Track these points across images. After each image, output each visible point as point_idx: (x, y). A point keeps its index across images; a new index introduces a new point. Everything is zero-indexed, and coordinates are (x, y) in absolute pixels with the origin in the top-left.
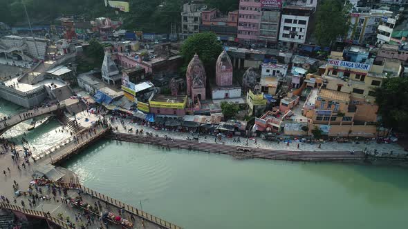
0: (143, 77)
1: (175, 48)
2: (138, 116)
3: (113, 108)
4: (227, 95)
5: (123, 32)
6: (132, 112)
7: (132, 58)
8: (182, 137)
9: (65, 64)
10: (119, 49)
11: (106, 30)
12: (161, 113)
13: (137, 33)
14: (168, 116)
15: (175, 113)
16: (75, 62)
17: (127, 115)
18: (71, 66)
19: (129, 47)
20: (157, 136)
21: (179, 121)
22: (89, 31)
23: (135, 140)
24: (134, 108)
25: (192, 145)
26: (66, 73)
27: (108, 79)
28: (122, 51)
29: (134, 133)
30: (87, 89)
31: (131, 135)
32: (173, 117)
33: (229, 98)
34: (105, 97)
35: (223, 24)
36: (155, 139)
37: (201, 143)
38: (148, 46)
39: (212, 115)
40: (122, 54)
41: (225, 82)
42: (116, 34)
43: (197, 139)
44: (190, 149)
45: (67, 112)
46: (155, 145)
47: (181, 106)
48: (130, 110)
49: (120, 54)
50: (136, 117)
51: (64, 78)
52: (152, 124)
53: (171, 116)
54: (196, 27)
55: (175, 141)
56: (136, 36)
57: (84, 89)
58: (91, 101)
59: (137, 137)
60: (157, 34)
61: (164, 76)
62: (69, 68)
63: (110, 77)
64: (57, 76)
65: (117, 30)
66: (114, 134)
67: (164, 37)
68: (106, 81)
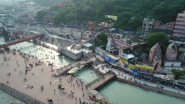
0: (128, 52)
1: (141, 39)
2: (128, 71)
3: (115, 65)
4: (173, 65)
5: (114, 29)
6: (125, 69)
7: (121, 42)
8: (154, 85)
9: (90, 42)
10: (114, 37)
11: (105, 28)
12: (140, 70)
13: (121, 30)
14: (144, 73)
15: (148, 72)
16: (94, 41)
17: (122, 69)
18: (93, 43)
19: (118, 36)
20: (140, 82)
21: (151, 76)
22: (97, 28)
23: (128, 83)
24: (126, 66)
25: (161, 90)
26: (91, 46)
27: (109, 50)
28: (115, 38)
29: (127, 79)
30: (100, 54)
31: (126, 80)
32: (146, 73)
33: (174, 67)
34: (110, 60)
35: (165, 28)
36: (139, 84)
37: (165, 90)
38: (127, 36)
39: (168, 75)
40: (116, 40)
41: (172, 58)
42: (111, 30)
43: (163, 87)
44: (159, 92)
45: (93, 64)
46: (139, 87)
47: (152, 69)
48: (124, 67)
49: (114, 39)
50: (127, 71)
51: (90, 48)
52: (136, 76)
53: (145, 73)
54: (150, 29)
55: (150, 86)
56: (120, 31)
57: (98, 54)
58: (103, 60)
59: (129, 81)
60: (129, 31)
61: (137, 52)
62: (92, 44)
63: (110, 49)
64: (87, 47)
65: (111, 28)
66: (117, 78)
67: (133, 32)
68: (108, 51)
